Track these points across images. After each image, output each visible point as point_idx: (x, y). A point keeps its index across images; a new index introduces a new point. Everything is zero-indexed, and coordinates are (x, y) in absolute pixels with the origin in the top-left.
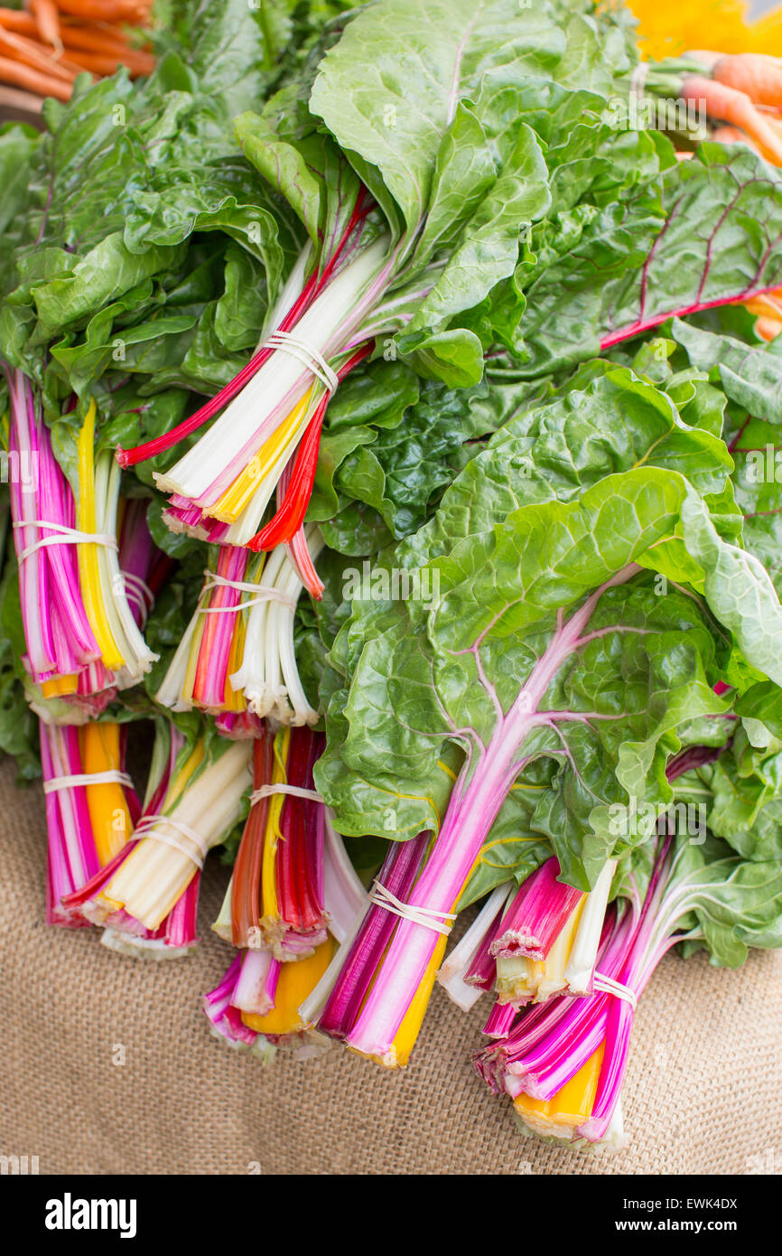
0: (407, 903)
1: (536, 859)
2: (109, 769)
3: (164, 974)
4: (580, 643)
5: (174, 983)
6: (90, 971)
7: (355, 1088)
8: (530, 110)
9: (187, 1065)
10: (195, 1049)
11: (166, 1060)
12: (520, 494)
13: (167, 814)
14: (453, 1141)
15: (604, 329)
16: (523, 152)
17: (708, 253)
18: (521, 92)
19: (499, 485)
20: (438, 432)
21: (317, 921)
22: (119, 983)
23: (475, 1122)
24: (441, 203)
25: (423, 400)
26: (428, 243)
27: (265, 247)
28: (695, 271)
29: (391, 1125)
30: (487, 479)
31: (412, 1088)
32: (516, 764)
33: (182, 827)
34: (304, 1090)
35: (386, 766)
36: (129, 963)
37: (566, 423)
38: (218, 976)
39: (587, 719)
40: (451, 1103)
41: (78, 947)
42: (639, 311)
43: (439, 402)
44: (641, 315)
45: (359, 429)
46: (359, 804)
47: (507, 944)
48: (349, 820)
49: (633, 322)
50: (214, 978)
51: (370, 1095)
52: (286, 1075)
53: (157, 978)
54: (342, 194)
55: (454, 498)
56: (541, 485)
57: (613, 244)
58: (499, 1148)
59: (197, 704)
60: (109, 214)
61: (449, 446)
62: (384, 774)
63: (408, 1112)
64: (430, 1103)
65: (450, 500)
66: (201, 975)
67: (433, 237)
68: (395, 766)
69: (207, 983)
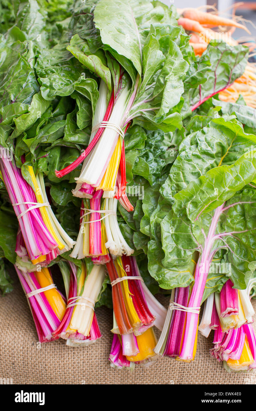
0: (188, 307)
1: (222, 283)
2: (50, 284)
3: (86, 350)
4: (224, 210)
5: (91, 352)
6: (58, 356)
7: (163, 371)
8: (164, 35)
9: (99, 379)
10: (102, 373)
11: (91, 379)
12: (197, 164)
13: (81, 295)
14: (200, 380)
15: (191, 105)
16: (173, 50)
17: (215, 75)
18: (161, 29)
19: (189, 163)
20: (157, 147)
21: (152, 320)
22: (70, 357)
23: (207, 372)
24: (148, 70)
25: (148, 138)
26: (145, 84)
27: (92, 92)
28: (213, 82)
29: (177, 381)
30: (186, 161)
31: (183, 367)
32: (212, 253)
33: (86, 298)
34: (144, 377)
35: (176, 263)
36: (72, 350)
37: (205, 138)
38: (105, 346)
39: (232, 234)
40: (198, 368)
41: (51, 348)
42: (200, 98)
43: (154, 137)
44: (200, 99)
45: (132, 151)
46: (168, 278)
47: (227, 312)
48: (165, 284)
49: (198, 101)
50: (104, 347)
51: (168, 372)
52: (137, 373)
53: (83, 352)
54: (115, 70)
55: (174, 169)
56: (203, 160)
57: (197, 77)
58: (217, 378)
59: (90, 255)
60: (25, 87)
61: (162, 152)
62: (175, 266)
63: (183, 375)
64: (190, 370)
65: (173, 170)
66: (100, 347)
67: (146, 82)
68: (179, 263)
69: (102, 349)
